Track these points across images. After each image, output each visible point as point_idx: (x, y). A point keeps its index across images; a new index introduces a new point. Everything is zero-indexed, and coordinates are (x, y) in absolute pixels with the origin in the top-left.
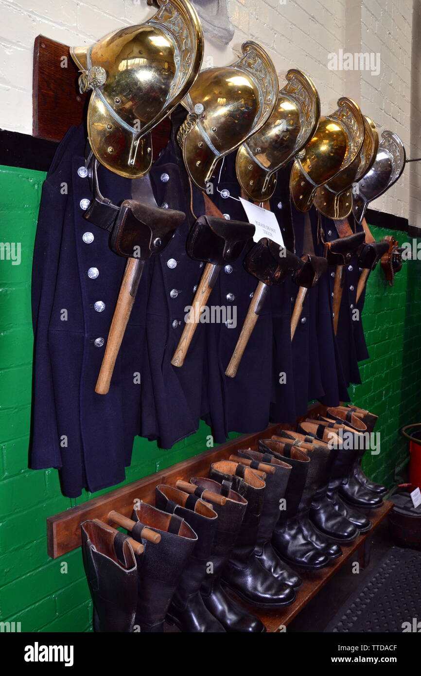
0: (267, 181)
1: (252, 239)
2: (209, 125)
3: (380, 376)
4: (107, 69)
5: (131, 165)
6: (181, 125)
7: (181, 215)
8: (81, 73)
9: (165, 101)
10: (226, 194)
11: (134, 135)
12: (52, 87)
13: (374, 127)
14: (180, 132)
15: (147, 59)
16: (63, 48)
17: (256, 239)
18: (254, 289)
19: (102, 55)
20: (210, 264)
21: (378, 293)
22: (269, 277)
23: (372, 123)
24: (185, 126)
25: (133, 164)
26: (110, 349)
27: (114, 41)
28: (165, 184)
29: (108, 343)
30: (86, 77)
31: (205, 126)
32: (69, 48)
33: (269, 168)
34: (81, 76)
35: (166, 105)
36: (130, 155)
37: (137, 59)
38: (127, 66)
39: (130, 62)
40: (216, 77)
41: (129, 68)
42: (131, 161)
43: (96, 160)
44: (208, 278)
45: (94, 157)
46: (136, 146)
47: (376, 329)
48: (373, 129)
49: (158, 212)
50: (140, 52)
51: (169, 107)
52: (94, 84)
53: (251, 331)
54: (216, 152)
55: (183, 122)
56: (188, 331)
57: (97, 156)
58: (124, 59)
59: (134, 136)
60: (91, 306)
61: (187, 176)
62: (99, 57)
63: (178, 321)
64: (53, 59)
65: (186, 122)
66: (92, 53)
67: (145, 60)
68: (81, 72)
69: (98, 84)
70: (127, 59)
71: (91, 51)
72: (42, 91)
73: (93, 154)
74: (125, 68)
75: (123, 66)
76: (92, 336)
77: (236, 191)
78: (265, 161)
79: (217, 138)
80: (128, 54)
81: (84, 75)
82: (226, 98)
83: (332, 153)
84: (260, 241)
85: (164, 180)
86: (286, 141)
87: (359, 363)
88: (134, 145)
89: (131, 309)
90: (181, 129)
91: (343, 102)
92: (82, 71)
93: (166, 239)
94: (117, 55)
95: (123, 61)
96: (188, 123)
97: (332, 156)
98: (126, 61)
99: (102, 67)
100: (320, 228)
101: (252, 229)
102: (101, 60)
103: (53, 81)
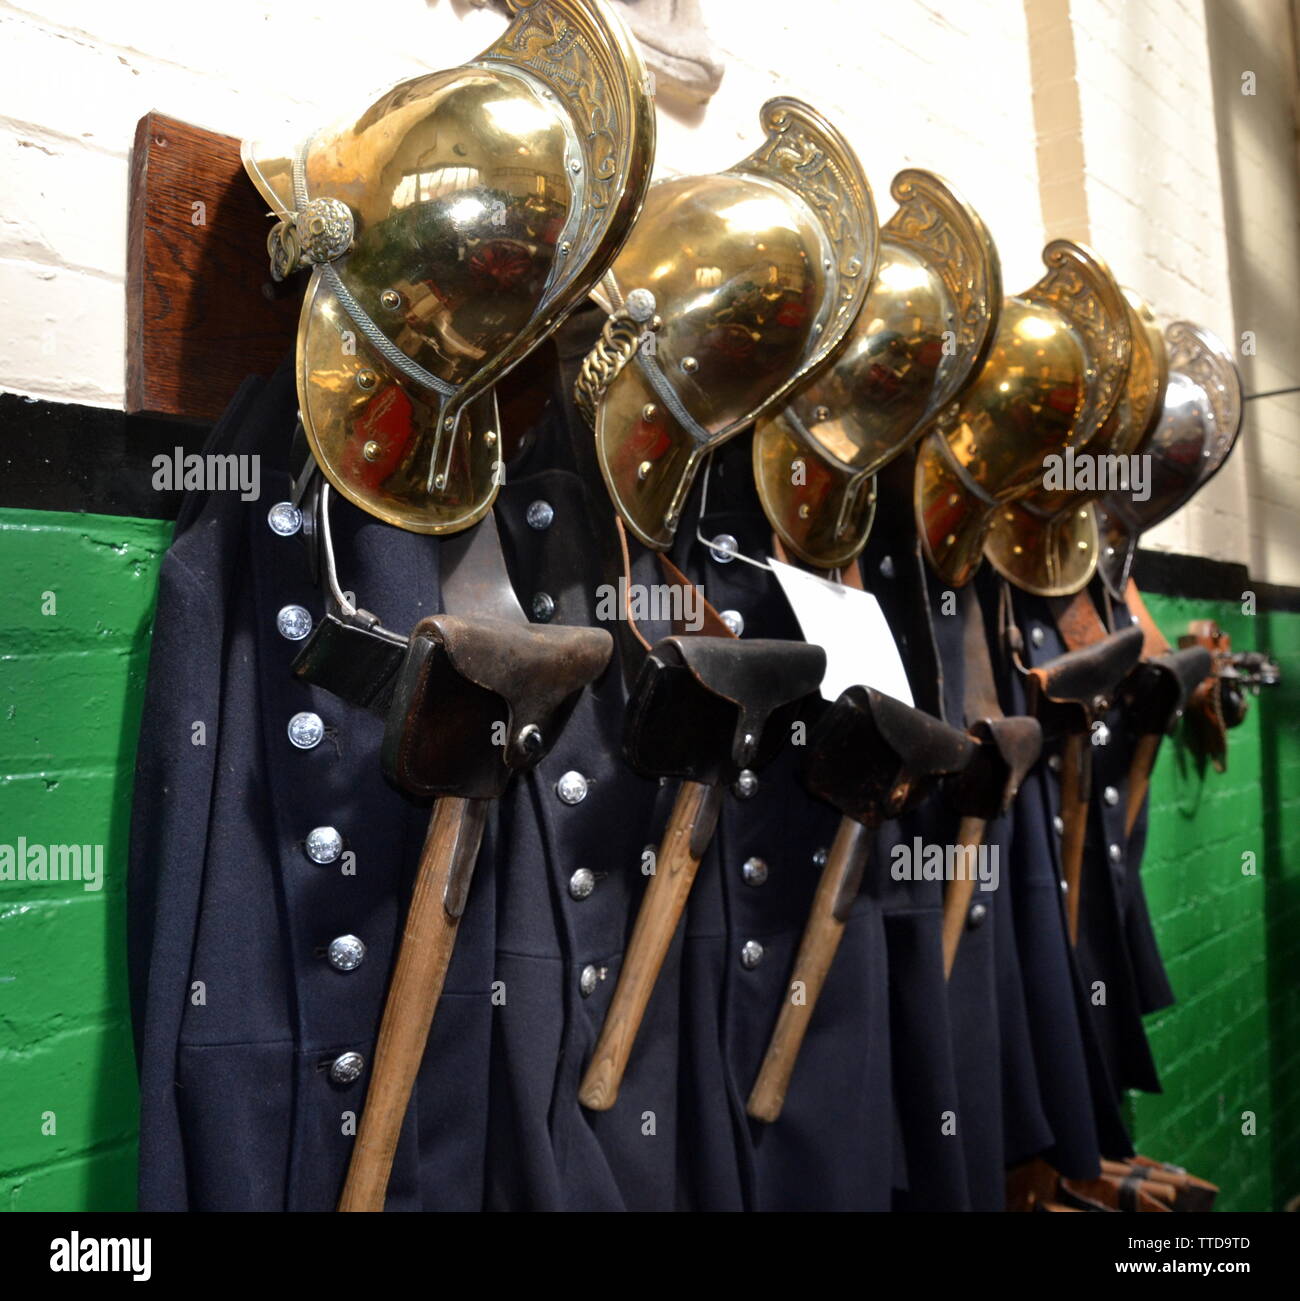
0: (849, 501)
1: (818, 693)
2: (672, 351)
3: (1208, 1049)
4: (356, 205)
5: (437, 491)
6: (586, 354)
7: (598, 641)
8: (276, 219)
9: (540, 293)
10: (725, 547)
11: (443, 400)
12: (187, 261)
13: (1149, 318)
14: (585, 379)
15: (479, 168)
16: (220, 144)
17: (831, 689)
18: (827, 839)
19: (340, 165)
20: (691, 784)
21: (1180, 797)
22: (872, 804)
23: (1144, 307)
24: (600, 358)
25: (443, 487)
26: (382, 1089)
27: (375, 121)
28: (541, 534)
29: (377, 1070)
30: (292, 231)
31: (662, 358)
32: (238, 142)
33: (853, 463)
34: (275, 227)
35: (545, 305)
36: (433, 459)
37: (449, 171)
38: (418, 192)
39: (428, 180)
40: (687, 206)
41: (425, 197)
42: (438, 479)
43: (326, 487)
44: (686, 827)
45: (318, 477)
46: (452, 430)
47: (1184, 905)
48: (1147, 325)
49: (528, 644)
50: (457, 150)
51: (553, 312)
52: (317, 254)
53: (824, 974)
54: (697, 432)
55: (592, 347)
56: (629, 997)
57: (329, 469)
58: (408, 173)
59: (445, 404)
60: (320, 952)
61: (612, 511)
62: (329, 170)
63: (597, 968)
64: (190, 178)
65: (601, 346)
66: (310, 157)
67: (474, 173)
68: (276, 217)
69: (330, 252)
70: (418, 170)
71: (306, 152)
72: (157, 273)
73: (317, 469)
74: (412, 199)
75: (403, 194)
76: (324, 1049)
77: (758, 539)
78: (841, 443)
79: (700, 390)
80: (420, 157)
81: (283, 224)
82: (721, 268)
83: (1036, 402)
84: (841, 698)
85: (539, 522)
86: (903, 381)
87: (1146, 1019)
88: (443, 430)
89: (448, 956)
90: (586, 367)
91: (1058, 254)
92: (279, 214)
93: (553, 725)
94: (386, 161)
95: (405, 178)
96: (608, 349)
97: (1039, 415)
98: (414, 177)
99: (340, 198)
100: (1007, 623)
101: (815, 662)
102: (335, 178)
103: (189, 243)
